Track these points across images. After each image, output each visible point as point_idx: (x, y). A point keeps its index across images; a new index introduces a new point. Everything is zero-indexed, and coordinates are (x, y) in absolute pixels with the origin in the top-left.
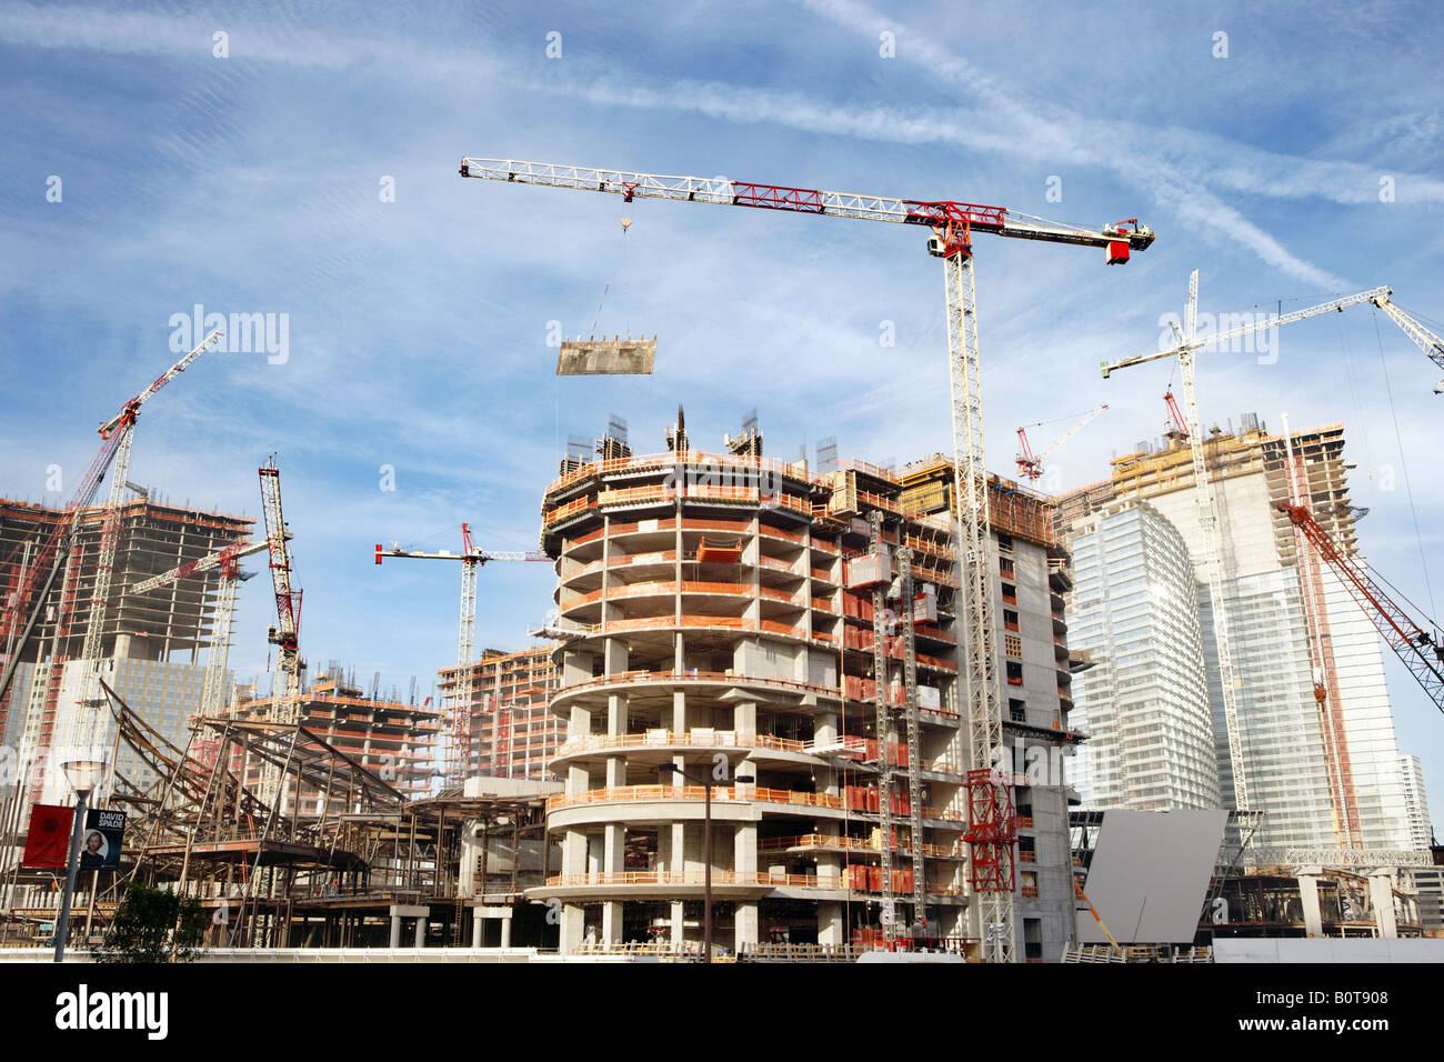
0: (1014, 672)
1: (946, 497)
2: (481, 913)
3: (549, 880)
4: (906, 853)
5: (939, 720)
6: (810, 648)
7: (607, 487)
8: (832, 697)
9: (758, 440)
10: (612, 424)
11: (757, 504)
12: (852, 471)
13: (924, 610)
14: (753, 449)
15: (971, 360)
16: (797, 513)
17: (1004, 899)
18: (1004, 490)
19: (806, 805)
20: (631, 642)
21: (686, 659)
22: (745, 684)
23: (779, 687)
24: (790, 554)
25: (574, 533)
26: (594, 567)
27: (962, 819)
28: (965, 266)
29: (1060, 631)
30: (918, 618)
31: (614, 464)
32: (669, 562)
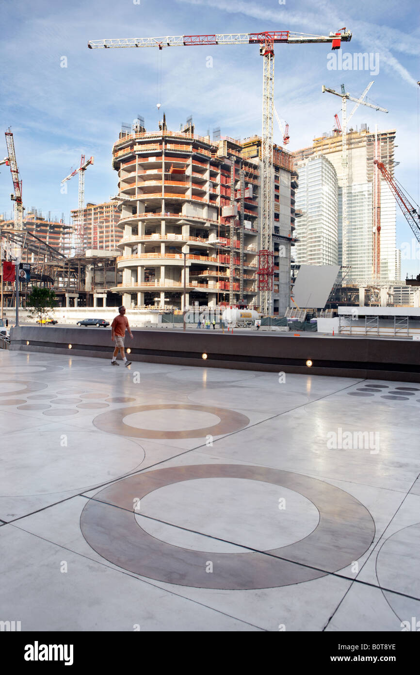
0: (277, 216)
1: (258, 152)
2: (96, 296)
3: (119, 285)
4: (238, 277)
5: (251, 233)
6: (208, 206)
7: (137, 144)
8: (215, 223)
9: (192, 127)
11: (192, 152)
12: (226, 141)
13: (248, 194)
14: (190, 131)
15: (271, 99)
16: (205, 156)
17: (268, 293)
18: (278, 150)
19: (206, 261)
20: (146, 202)
21: (165, 209)
22: (186, 218)
23: (198, 220)
24: (202, 171)
25: (125, 161)
26: (132, 174)
27: (257, 266)
28: (271, 60)
29: (293, 202)
30: (246, 197)
31: (139, 135)
32: (160, 173)
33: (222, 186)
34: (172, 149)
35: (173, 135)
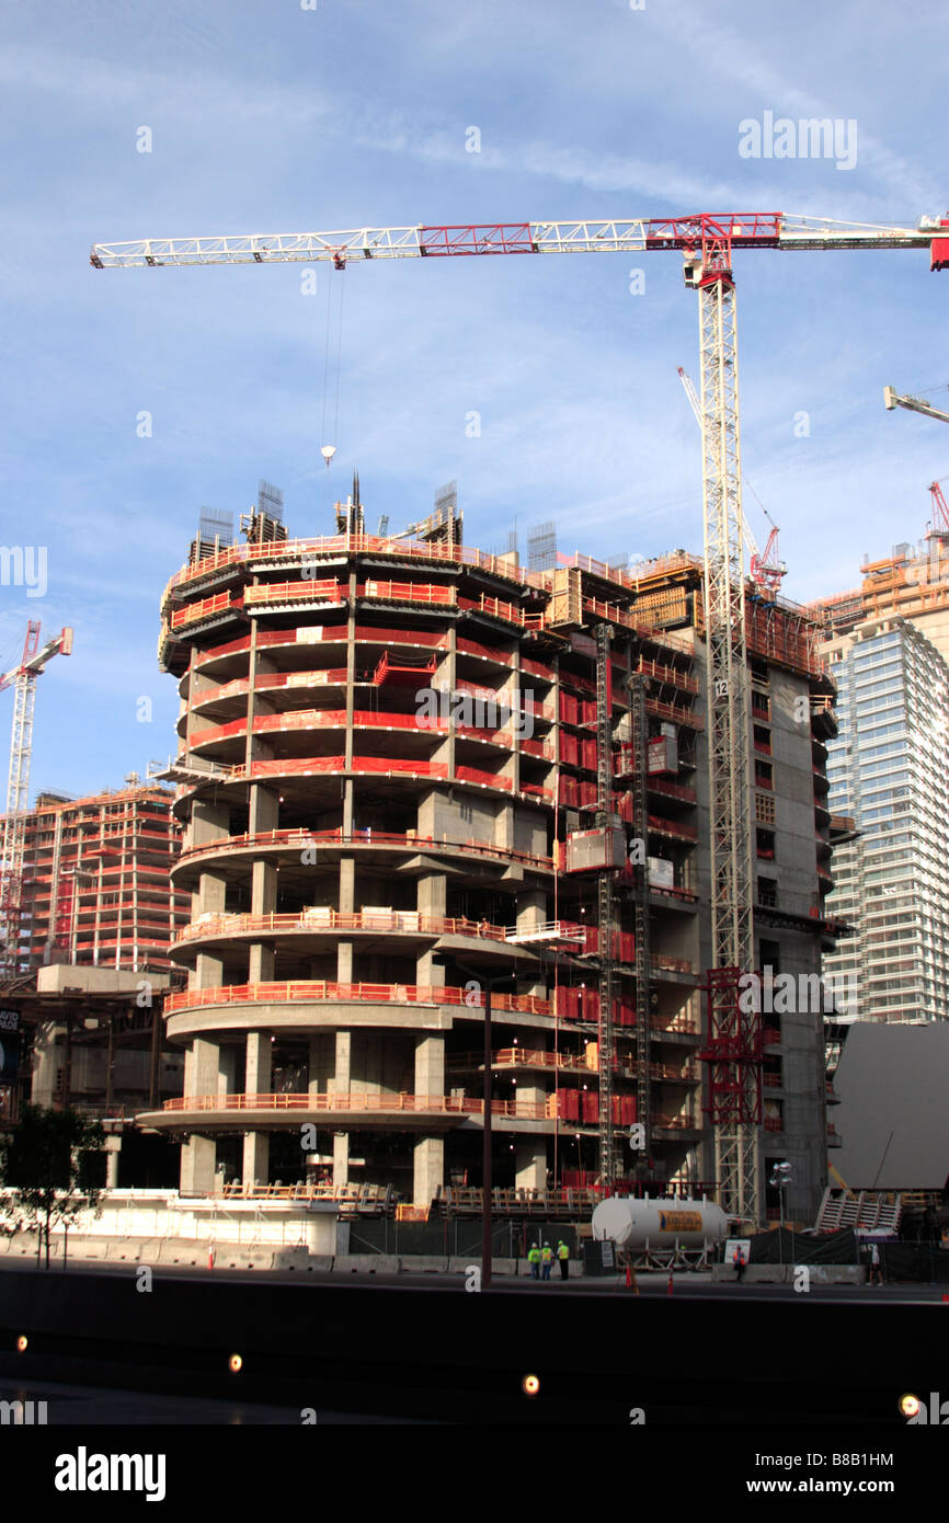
0: (765, 842)
1: (689, 609)
3: (170, 1103)
4: (628, 1073)
5: (673, 904)
6: (515, 803)
7: (256, 580)
8: (541, 869)
9: (457, 523)
10: (263, 494)
11: (454, 610)
12: (576, 570)
13: (662, 758)
14: (450, 535)
15: (730, 427)
16: (505, 624)
17: (747, 1133)
18: (762, 603)
19: (507, 1010)
20: (282, 790)
21: (355, 814)
22: (434, 849)
23: (477, 855)
24: (494, 679)
25: (207, 641)
26: (234, 688)
27: (697, 1031)
28: (726, 301)
29: (821, 788)
30: (653, 768)
31: (265, 549)
32: (337, 684)
33: (566, 729)
34: (383, 597)
35: (389, 550)
